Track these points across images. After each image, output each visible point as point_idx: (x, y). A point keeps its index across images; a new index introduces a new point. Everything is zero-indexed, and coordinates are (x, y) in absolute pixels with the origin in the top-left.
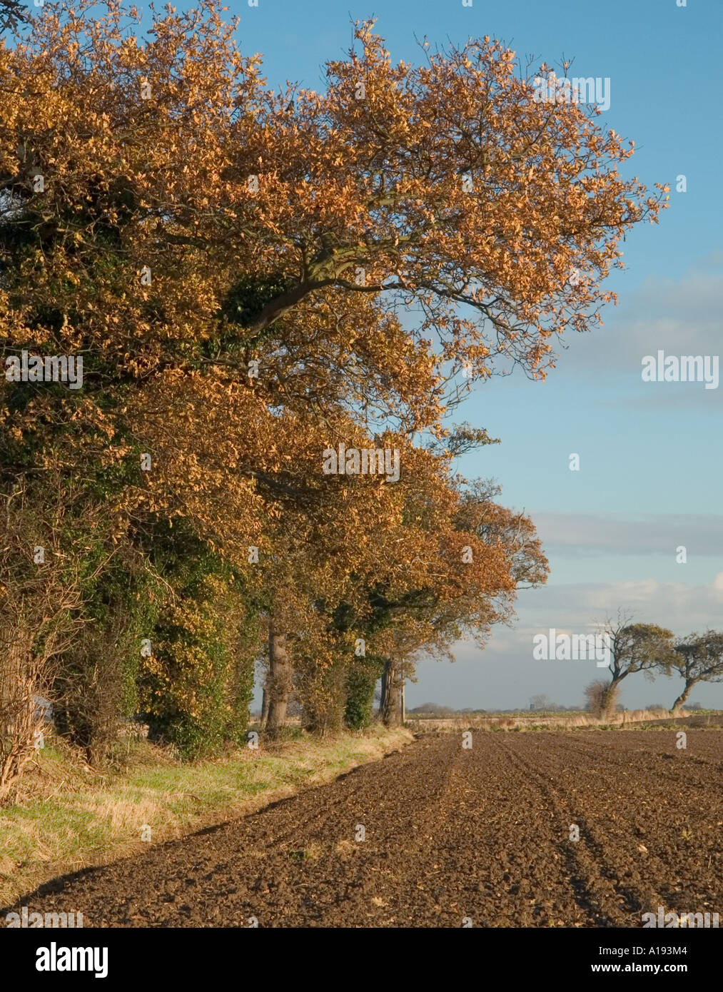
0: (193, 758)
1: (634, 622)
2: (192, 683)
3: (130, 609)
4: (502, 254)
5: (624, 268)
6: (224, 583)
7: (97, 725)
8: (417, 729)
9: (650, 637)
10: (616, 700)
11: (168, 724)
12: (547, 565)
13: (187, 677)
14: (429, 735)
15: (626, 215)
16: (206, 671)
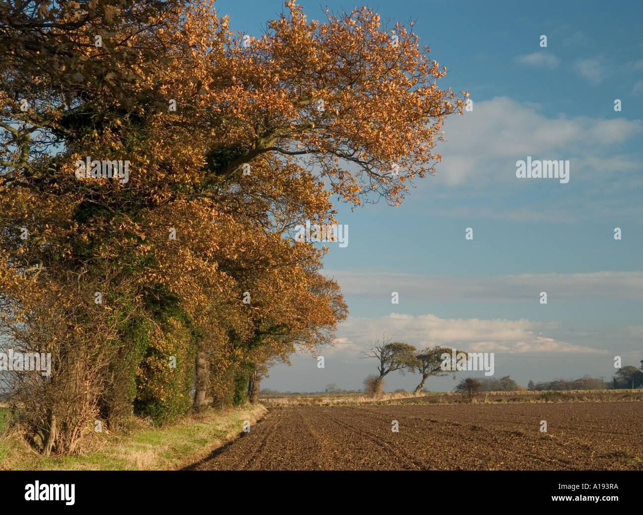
0: (161, 424)
1: (392, 342)
2: (161, 381)
3: (133, 338)
4: (379, 133)
5: (445, 140)
6: (180, 322)
7: (114, 407)
8: (268, 405)
9: (402, 350)
10: (382, 387)
11: (146, 405)
12: (347, 309)
13: (158, 378)
14: (276, 408)
15: (444, 110)
16: (170, 374)
